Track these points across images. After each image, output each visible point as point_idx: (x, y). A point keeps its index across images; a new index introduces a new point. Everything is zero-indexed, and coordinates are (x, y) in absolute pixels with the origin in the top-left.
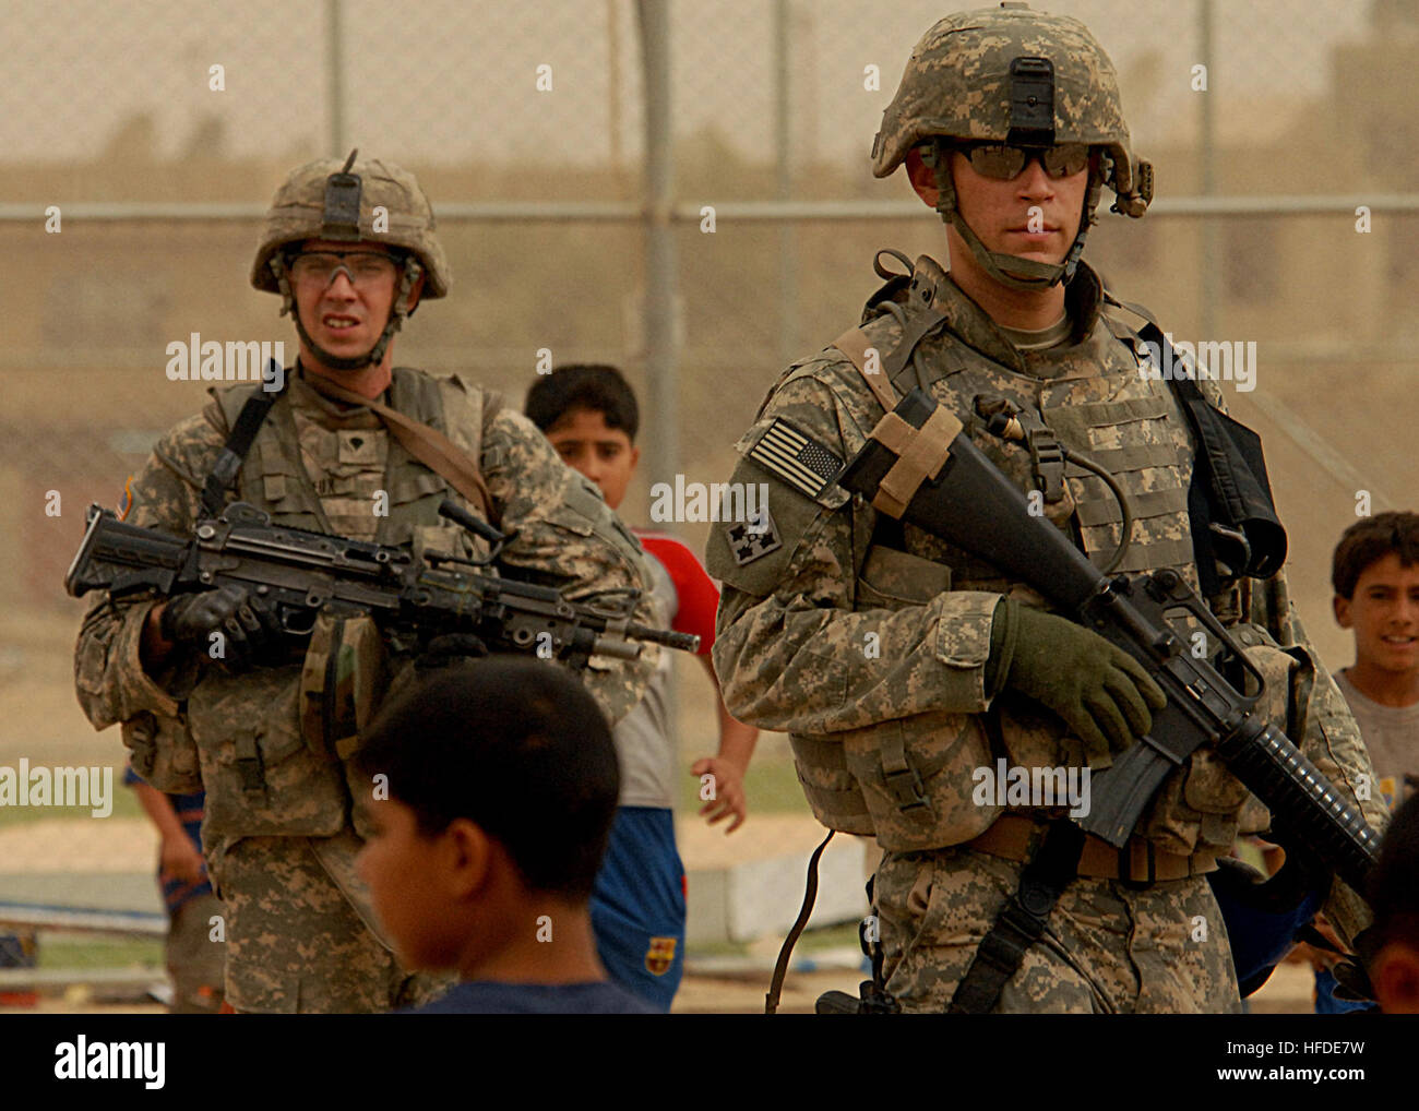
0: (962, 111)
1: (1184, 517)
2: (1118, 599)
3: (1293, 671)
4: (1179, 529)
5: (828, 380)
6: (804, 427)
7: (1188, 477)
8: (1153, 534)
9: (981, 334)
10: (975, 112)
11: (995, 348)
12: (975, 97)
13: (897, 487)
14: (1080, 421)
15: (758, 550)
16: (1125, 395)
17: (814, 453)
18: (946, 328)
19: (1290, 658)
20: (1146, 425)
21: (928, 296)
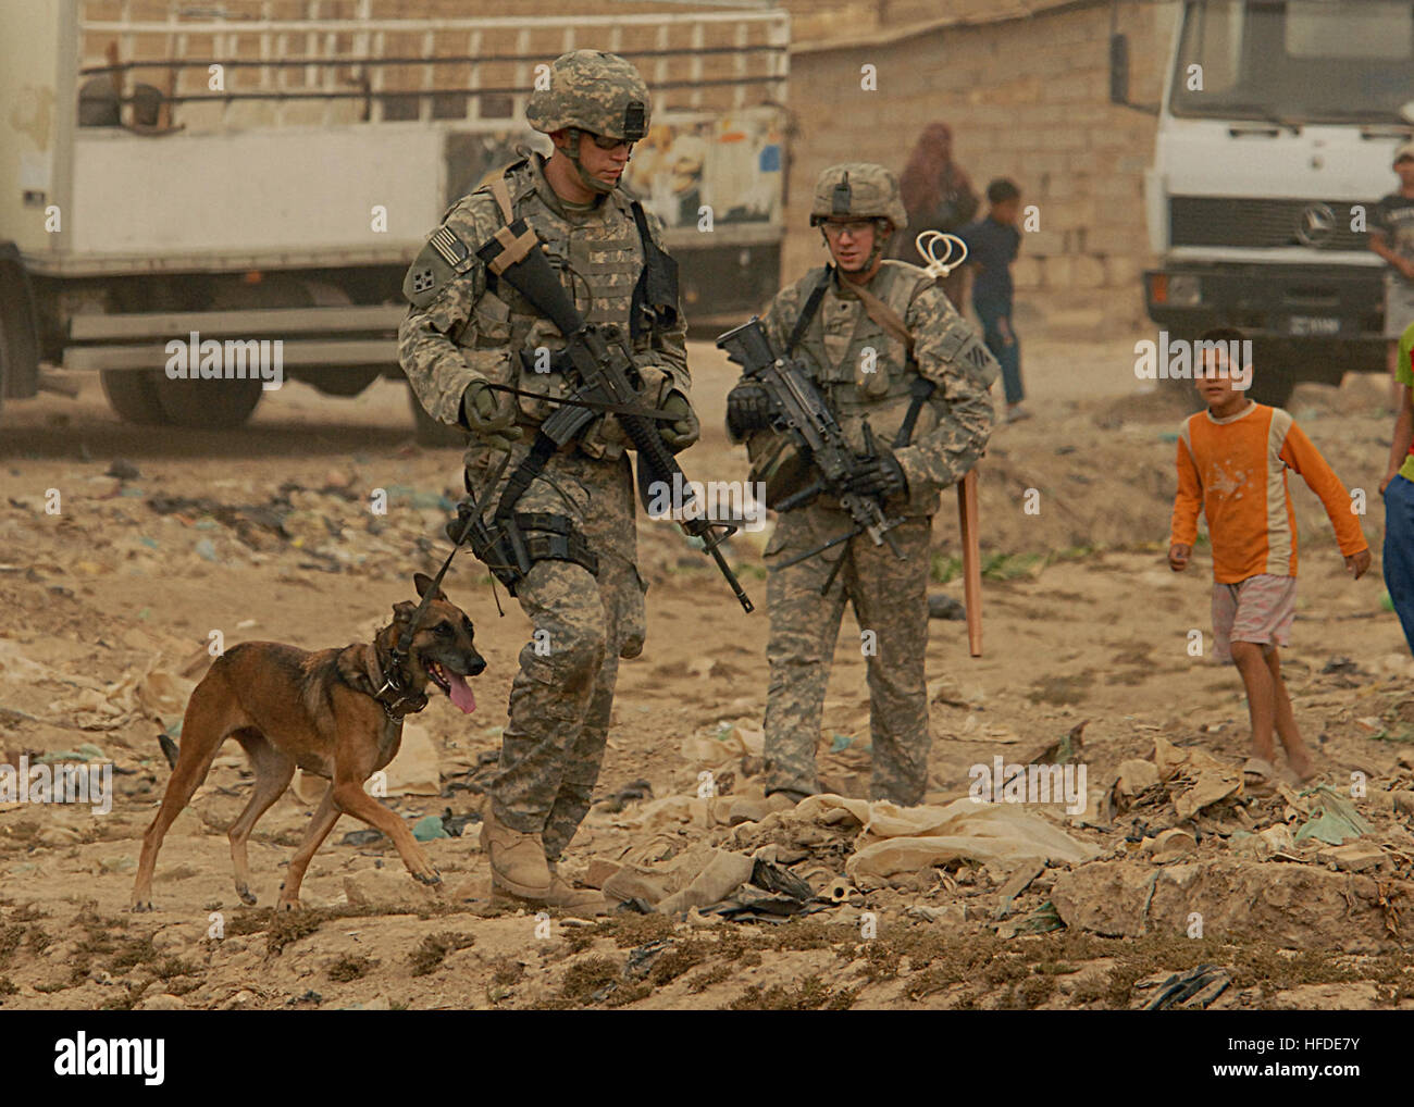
0: (602, 124)
1: (628, 300)
2: (589, 336)
3: (664, 380)
4: (624, 304)
5: (473, 211)
6: (458, 233)
7: (637, 278)
8: (611, 304)
9: (550, 200)
10: (609, 125)
11: (555, 207)
12: (610, 118)
13: (500, 262)
14: (587, 249)
15: (424, 287)
16: (613, 237)
17: (459, 245)
18: (535, 192)
19: (664, 374)
20: (620, 253)
21: (530, 174)
